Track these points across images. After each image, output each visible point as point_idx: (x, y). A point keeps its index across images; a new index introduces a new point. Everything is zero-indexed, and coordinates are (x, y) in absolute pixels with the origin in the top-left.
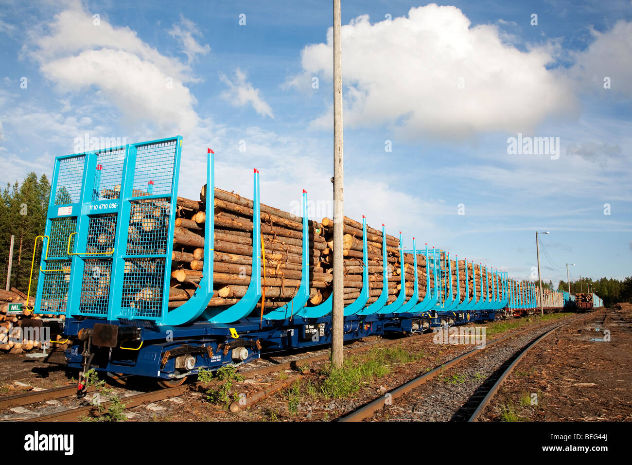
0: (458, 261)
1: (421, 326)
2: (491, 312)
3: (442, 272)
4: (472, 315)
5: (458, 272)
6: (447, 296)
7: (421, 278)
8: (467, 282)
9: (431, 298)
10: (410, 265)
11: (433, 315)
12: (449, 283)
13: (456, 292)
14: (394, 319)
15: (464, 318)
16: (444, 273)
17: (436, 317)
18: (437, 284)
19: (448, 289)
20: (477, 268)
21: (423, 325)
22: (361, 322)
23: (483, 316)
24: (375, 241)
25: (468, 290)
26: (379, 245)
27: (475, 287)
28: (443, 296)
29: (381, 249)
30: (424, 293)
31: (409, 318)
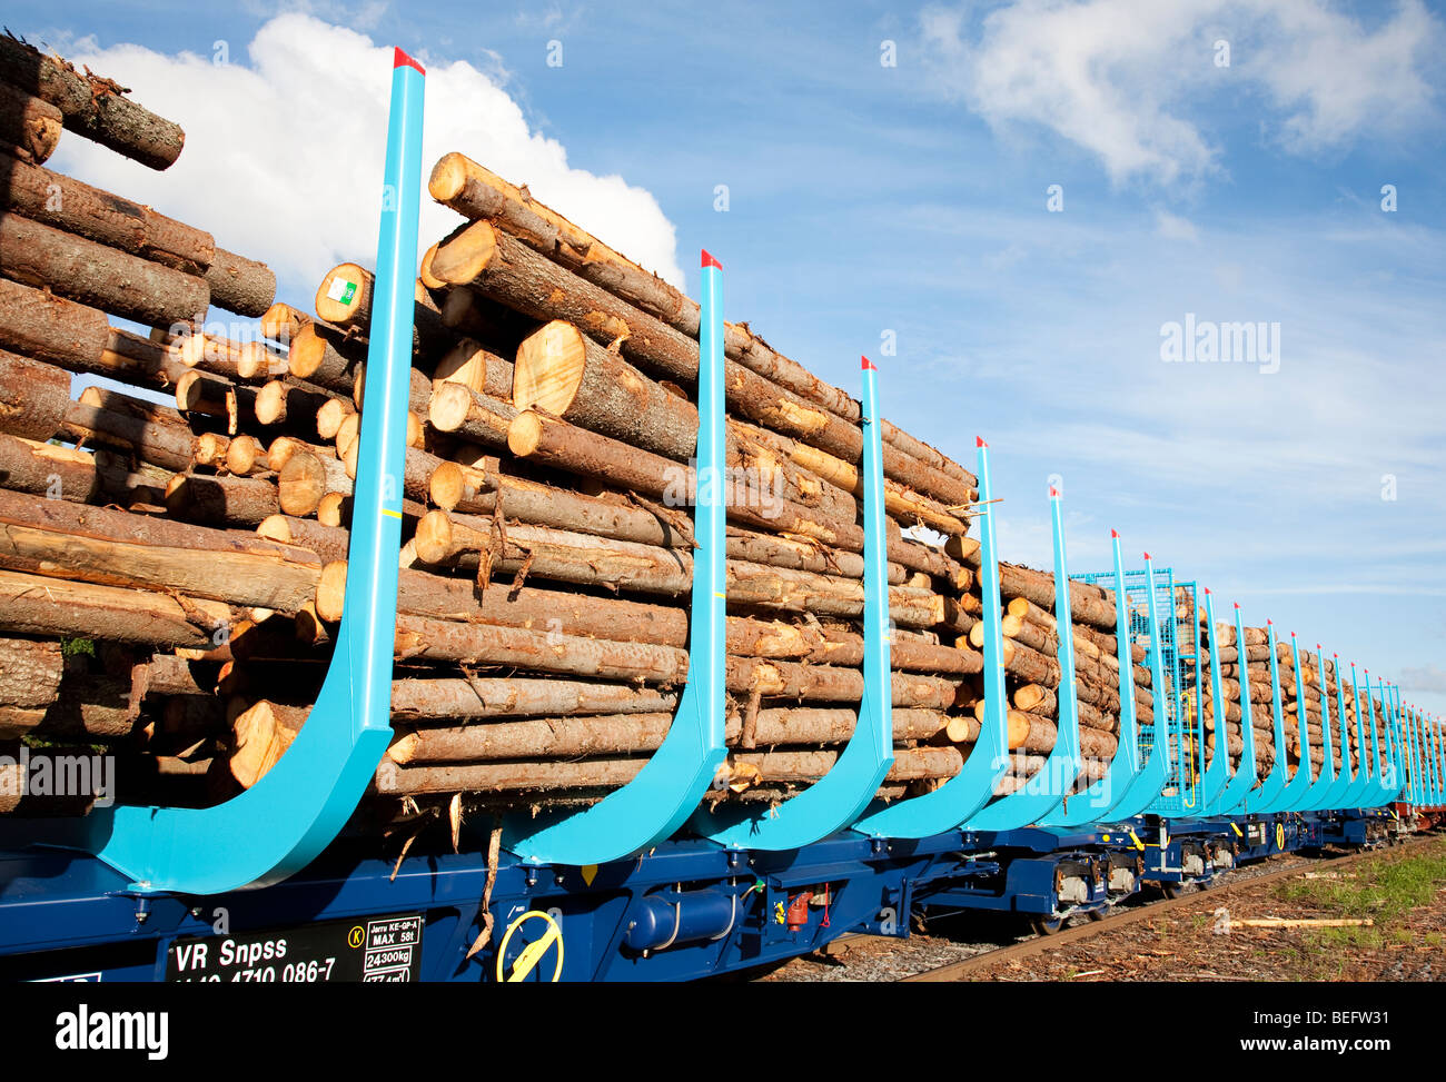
0: (1245, 629)
1: (1100, 888)
2: (1352, 819)
3: (1182, 661)
4: (1290, 830)
5: (1244, 670)
6: (1207, 761)
7: (1093, 674)
8: (1278, 709)
9: (1142, 767)
10: (1035, 609)
11: (1152, 837)
12: (1211, 707)
13: (1239, 745)
14: (973, 858)
15: (1263, 842)
16: (1191, 668)
17: (1164, 843)
18: (1164, 710)
19: (1208, 732)
20: (1308, 662)
21: (1107, 880)
22: (760, 885)
23: (1326, 831)
24: (813, 440)
25: (1282, 740)
26: (845, 471)
27: (1306, 727)
28: (1192, 760)
29: (858, 494)
30: (1106, 742)
31: (1043, 854)
